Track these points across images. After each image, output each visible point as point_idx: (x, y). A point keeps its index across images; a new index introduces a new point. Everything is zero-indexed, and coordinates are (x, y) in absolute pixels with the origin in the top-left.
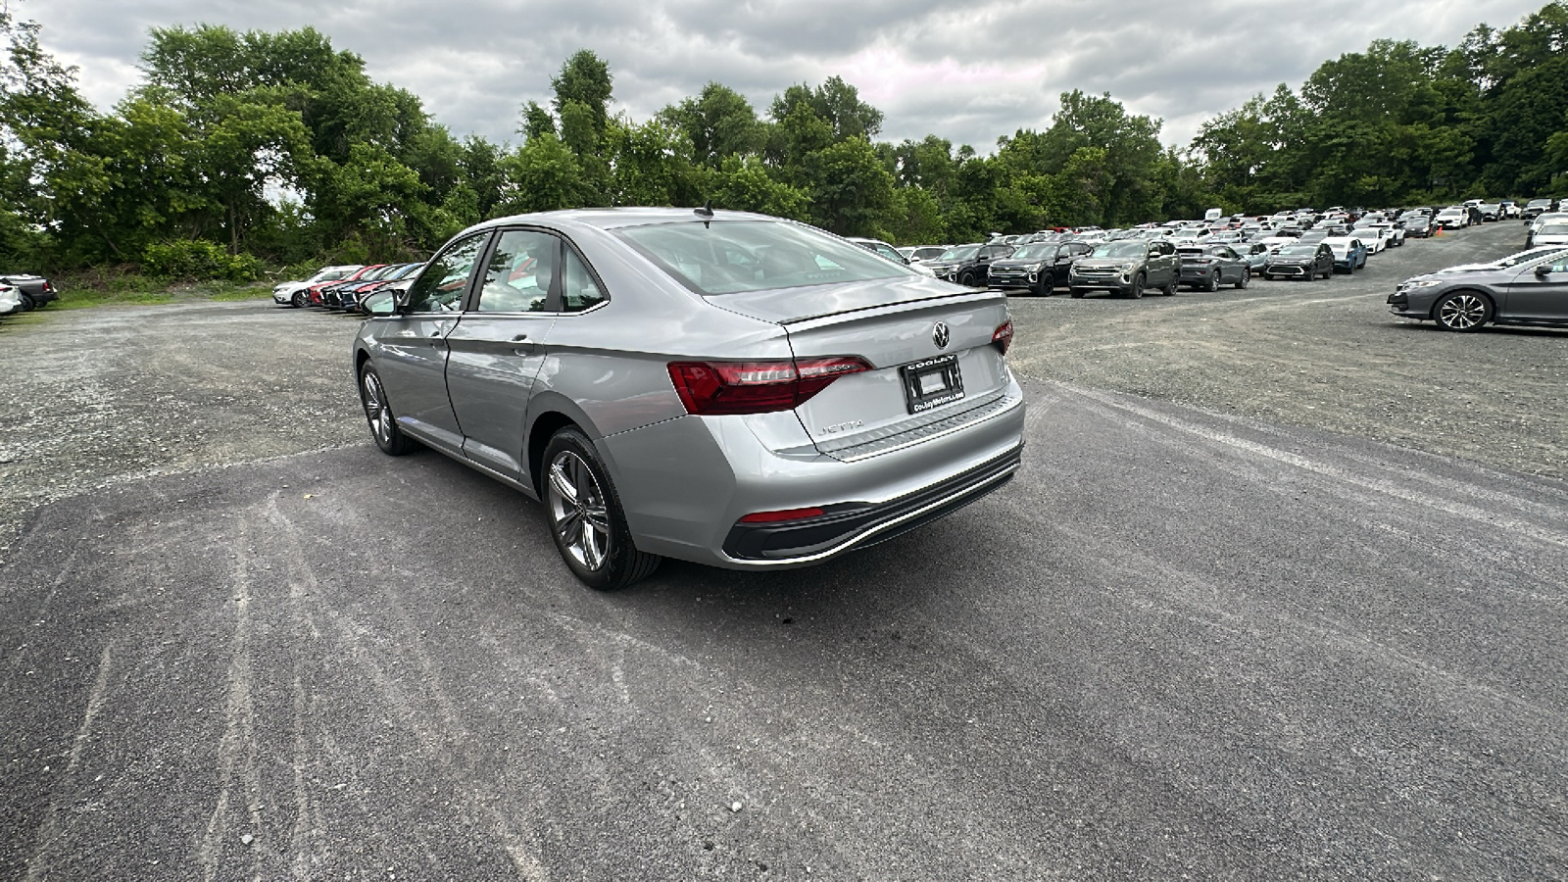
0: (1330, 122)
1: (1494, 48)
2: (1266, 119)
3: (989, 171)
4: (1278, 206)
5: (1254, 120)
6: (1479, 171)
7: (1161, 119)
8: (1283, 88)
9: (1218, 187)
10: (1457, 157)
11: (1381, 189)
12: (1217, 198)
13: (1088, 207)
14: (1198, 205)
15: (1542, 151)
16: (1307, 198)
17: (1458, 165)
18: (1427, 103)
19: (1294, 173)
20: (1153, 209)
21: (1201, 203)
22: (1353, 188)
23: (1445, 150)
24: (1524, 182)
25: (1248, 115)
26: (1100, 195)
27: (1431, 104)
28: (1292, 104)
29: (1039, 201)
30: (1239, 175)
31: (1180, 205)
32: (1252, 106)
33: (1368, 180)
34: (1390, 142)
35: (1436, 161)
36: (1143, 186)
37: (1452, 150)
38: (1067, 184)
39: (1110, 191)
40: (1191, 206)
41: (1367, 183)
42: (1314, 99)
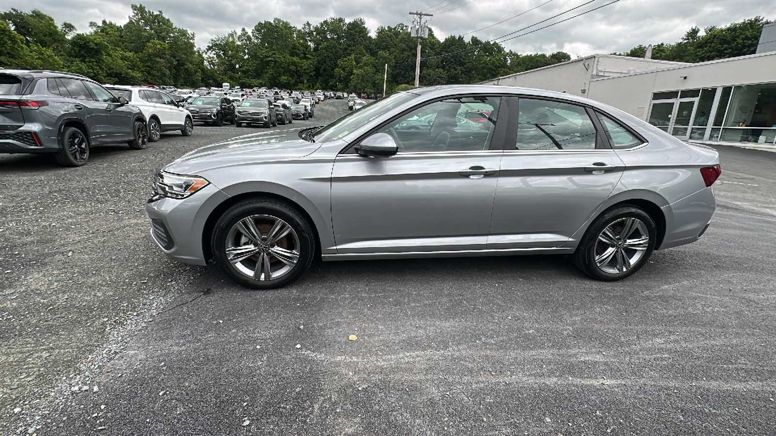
0: (266, 50)
1: (312, 32)
2: (239, 43)
3: (96, 44)
4: (253, 85)
5: (233, 42)
6: (317, 79)
7: (194, 33)
8: (244, 30)
9: (225, 72)
10: (310, 72)
11: (289, 82)
12: (226, 78)
13: (164, 75)
14: (217, 80)
15: (334, 75)
16: (263, 83)
17: (311, 76)
18: (297, 49)
19: (256, 71)
20: (197, 79)
21: (219, 79)
22: (279, 80)
23: (306, 69)
24: (331, 85)
25: (231, 39)
26: (170, 69)
27: (299, 50)
28: (249, 38)
29: (133, 67)
30: (232, 68)
31: (209, 79)
32: (231, 35)
33: (284, 77)
34: (288, 63)
35: (305, 73)
36: (189, 67)
37: (308, 70)
38: (148, 60)
39: (174, 67)
40: (215, 80)
41: (284, 79)
42: (257, 38)
